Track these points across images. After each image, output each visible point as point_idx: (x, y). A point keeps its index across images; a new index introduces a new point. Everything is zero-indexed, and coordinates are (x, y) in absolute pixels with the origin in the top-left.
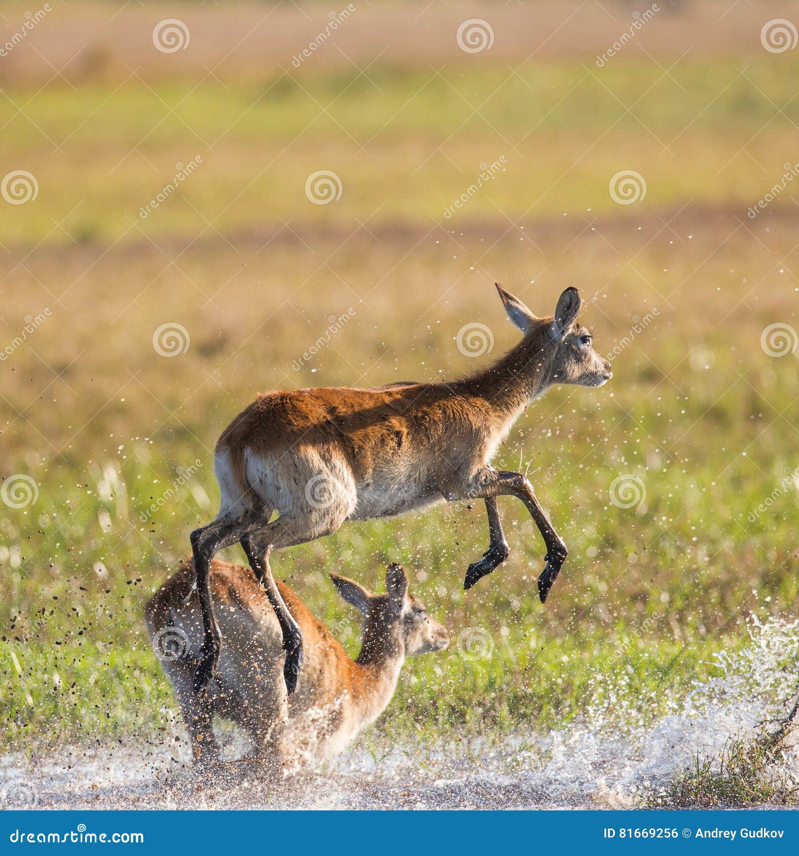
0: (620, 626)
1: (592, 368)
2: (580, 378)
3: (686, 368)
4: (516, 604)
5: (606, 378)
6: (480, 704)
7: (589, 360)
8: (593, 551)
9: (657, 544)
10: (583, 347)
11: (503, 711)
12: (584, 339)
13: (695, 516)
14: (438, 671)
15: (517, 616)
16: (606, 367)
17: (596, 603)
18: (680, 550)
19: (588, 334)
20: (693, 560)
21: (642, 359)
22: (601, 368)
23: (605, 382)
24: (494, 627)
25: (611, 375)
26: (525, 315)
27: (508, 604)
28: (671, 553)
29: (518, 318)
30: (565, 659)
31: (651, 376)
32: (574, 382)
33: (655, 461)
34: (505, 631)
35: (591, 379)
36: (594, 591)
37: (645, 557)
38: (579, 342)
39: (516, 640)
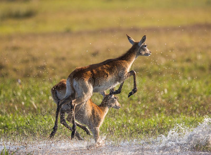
0: (182, 114)
1: (147, 52)
2: (144, 54)
3: (196, 59)
4: (160, 109)
5: (150, 54)
6: (152, 130)
7: (146, 50)
8: (176, 98)
9: (190, 96)
10: (145, 48)
11: (157, 131)
12: (145, 46)
13: (198, 90)
14: (143, 123)
15: (160, 112)
16: (150, 52)
17: (177, 108)
18: (195, 98)
19: (146, 45)
20: (197, 99)
21: (186, 57)
22: (149, 52)
23: (150, 55)
24: (155, 114)
25: (151, 54)
26: (132, 41)
27: (158, 109)
28: (193, 98)
29: (131, 42)
30: (170, 120)
31: (189, 60)
32: (143, 55)
33: (190, 78)
34: (157, 115)
35: (147, 54)
36: (176, 106)
37: (187, 99)
38: (144, 47)
39: (160, 117)
